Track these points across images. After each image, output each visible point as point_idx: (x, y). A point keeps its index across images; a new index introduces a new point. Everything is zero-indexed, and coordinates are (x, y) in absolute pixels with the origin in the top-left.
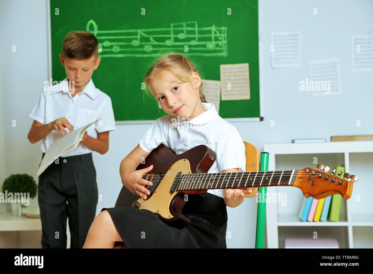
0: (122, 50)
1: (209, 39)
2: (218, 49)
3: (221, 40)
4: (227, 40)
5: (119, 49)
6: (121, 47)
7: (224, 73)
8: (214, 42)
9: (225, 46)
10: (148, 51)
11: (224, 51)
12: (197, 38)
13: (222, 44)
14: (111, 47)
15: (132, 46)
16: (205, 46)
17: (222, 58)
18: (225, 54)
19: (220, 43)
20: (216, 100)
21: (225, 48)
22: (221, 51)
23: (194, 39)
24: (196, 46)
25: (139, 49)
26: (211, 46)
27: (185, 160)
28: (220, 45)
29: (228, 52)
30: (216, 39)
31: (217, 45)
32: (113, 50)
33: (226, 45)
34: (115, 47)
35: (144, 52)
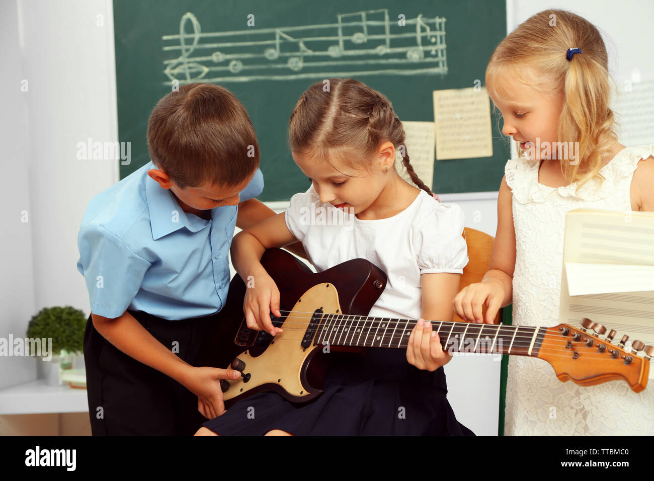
0: (247, 67)
1: (412, 42)
2: (429, 60)
3: (435, 44)
4: (447, 43)
5: (240, 67)
6: (245, 62)
7: (441, 106)
8: (421, 48)
9: (442, 55)
10: (296, 69)
11: (441, 64)
12: (388, 42)
13: (437, 51)
14: (227, 63)
15: (265, 61)
16: (403, 55)
17: (437, 77)
18: (442, 70)
19: (432, 49)
20: (427, 159)
21: (442, 59)
22: (436, 65)
23: (382, 42)
24: (387, 56)
25: (279, 66)
26: (415, 54)
27: (328, 286)
28: (433, 53)
29: (448, 66)
30: (426, 41)
31: (427, 54)
32: (231, 68)
33: (445, 53)
34: (233, 63)
35: (290, 72)
